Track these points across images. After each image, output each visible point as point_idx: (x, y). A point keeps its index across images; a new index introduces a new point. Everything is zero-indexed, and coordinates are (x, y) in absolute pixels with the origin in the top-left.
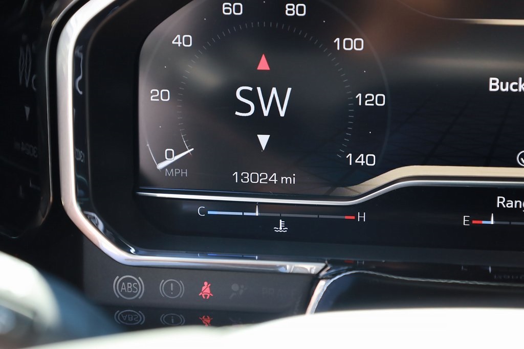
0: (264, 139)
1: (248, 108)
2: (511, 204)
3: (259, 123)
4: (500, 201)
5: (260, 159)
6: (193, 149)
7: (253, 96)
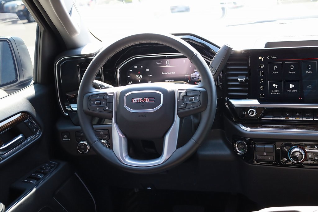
0: (139, 81)
6: (132, 83)
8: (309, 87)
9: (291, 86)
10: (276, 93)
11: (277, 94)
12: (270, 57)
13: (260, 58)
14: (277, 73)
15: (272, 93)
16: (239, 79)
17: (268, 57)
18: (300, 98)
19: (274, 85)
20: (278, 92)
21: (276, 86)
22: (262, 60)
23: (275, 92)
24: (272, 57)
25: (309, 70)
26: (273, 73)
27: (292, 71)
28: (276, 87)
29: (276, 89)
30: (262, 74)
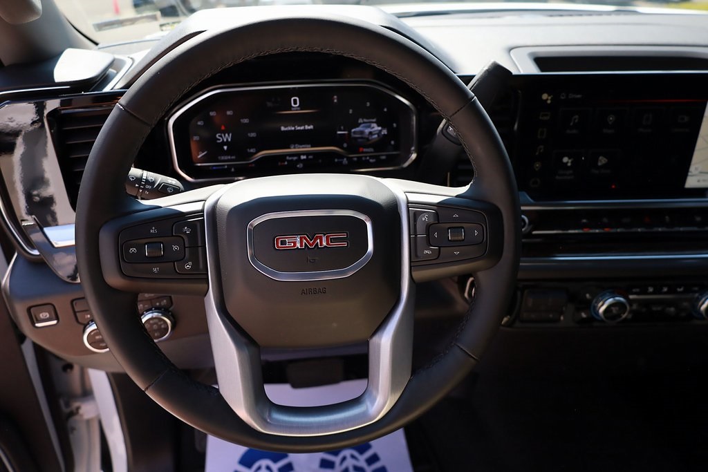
0: (225, 148)
1: (219, 140)
2: (291, 158)
3: (223, 143)
4: (288, 158)
5: (226, 153)
6: (205, 153)
7: (221, 136)
9: (601, 161)
10: (567, 176)
13: (545, 96)
14: (577, 132)
15: (557, 177)
19: (565, 159)
21: (570, 161)
22: (549, 102)
24: (572, 96)
25: (646, 127)
26: (568, 131)
27: (610, 127)
28: (569, 164)
29: (568, 169)
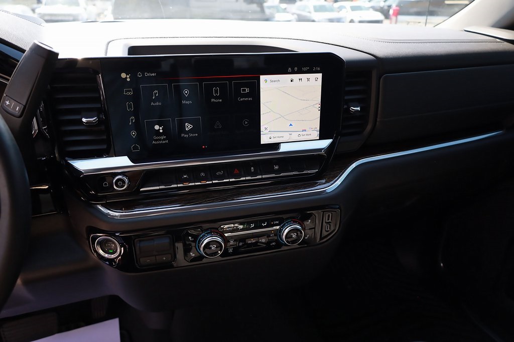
8: (218, 126)
9: (187, 127)
10: (163, 140)
11: (164, 142)
12: (143, 74)
13: (123, 75)
14: (160, 104)
15: (154, 142)
16: (84, 120)
17: (140, 75)
18: (203, 147)
19: (157, 127)
20: (164, 140)
21: (161, 128)
22: (128, 80)
23: (160, 140)
24: (147, 74)
25: (216, 98)
26: (152, 104)
27: (187, 99)
28: (161, 131)
29: (161, 134)
30: (130, 106)
